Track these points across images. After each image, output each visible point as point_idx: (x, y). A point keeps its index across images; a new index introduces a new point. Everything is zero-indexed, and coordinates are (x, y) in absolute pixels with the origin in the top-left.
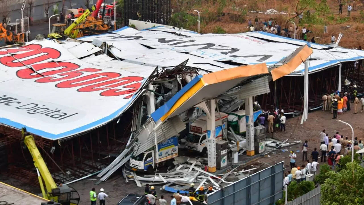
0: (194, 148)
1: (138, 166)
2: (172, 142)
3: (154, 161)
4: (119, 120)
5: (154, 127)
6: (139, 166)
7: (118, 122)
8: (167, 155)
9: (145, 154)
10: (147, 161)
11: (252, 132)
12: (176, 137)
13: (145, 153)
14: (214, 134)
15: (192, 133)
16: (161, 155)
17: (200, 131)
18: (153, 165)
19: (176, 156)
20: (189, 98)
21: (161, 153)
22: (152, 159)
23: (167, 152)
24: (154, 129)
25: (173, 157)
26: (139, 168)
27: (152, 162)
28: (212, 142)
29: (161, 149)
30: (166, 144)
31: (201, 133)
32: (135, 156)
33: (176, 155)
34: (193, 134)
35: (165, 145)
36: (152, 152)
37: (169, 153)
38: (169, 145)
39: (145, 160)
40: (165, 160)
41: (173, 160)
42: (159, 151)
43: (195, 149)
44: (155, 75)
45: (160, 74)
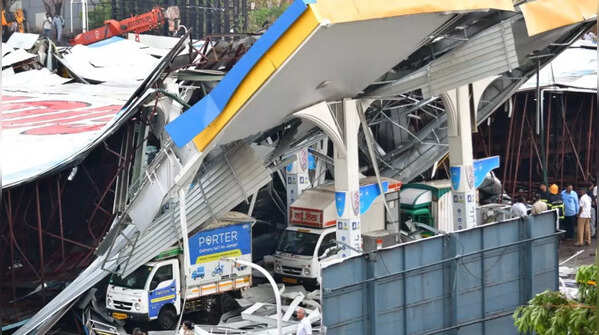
0: (300, 270)
1: (131, 304)
2: (235, 241)
3: (180, 292)
4: (75, 170)
5: (177, 173)
6: (134, 303)
7: (70, 178)
8: (218, 277)
9: (152, 267)
10: (157, 289)
11: (473, 216)
12: (245, 227)
13: (152, 265)
14: (357, 203)
15: (296, 229)
16: (202, 276)
17: (318, 221)
18: (177, 305)
19: (247, 284)
20: (276, 70)
21: (201, 269)
22: (173, 286)
23: (219, 270)
24: (177, 179)
25: (238, 286)
26: (134, 310)
27: (174, 292)
28: (351, 228)
29: (199, 258)
30: (215, 245)
31: (320, 227)
32: (123, 277)
33: (245, 281)
34: (298, 232)
35: (211, 246)
36: (175, 263)
37: (225, 274)
38: (223, 247)
39: (153, 286)
40: (213, 291)
41: (236, 294)
42: (193, 262)
43: (304, 274)
44: (184, 55)
45: (197, 53)
